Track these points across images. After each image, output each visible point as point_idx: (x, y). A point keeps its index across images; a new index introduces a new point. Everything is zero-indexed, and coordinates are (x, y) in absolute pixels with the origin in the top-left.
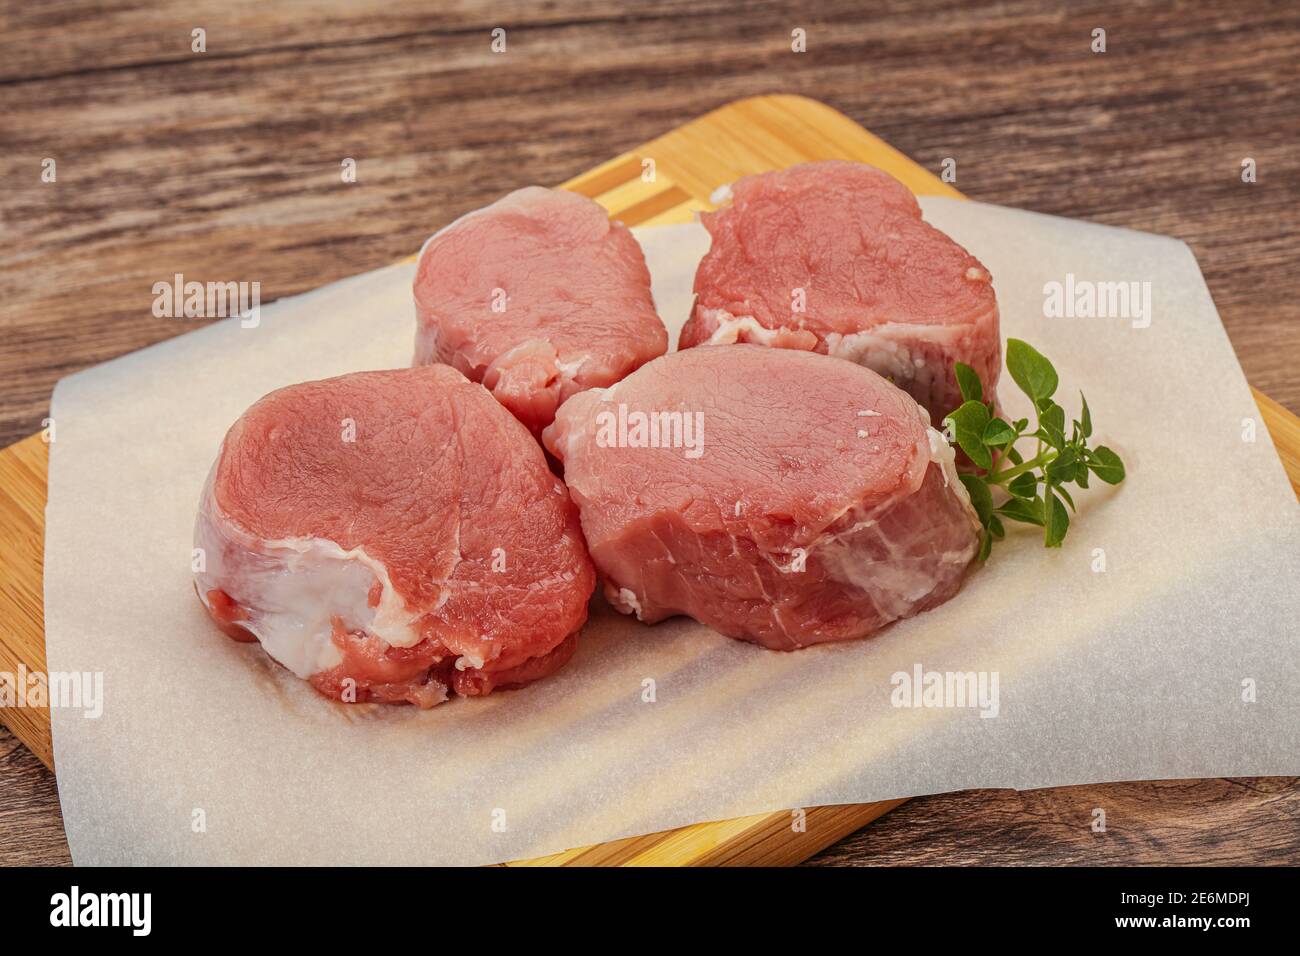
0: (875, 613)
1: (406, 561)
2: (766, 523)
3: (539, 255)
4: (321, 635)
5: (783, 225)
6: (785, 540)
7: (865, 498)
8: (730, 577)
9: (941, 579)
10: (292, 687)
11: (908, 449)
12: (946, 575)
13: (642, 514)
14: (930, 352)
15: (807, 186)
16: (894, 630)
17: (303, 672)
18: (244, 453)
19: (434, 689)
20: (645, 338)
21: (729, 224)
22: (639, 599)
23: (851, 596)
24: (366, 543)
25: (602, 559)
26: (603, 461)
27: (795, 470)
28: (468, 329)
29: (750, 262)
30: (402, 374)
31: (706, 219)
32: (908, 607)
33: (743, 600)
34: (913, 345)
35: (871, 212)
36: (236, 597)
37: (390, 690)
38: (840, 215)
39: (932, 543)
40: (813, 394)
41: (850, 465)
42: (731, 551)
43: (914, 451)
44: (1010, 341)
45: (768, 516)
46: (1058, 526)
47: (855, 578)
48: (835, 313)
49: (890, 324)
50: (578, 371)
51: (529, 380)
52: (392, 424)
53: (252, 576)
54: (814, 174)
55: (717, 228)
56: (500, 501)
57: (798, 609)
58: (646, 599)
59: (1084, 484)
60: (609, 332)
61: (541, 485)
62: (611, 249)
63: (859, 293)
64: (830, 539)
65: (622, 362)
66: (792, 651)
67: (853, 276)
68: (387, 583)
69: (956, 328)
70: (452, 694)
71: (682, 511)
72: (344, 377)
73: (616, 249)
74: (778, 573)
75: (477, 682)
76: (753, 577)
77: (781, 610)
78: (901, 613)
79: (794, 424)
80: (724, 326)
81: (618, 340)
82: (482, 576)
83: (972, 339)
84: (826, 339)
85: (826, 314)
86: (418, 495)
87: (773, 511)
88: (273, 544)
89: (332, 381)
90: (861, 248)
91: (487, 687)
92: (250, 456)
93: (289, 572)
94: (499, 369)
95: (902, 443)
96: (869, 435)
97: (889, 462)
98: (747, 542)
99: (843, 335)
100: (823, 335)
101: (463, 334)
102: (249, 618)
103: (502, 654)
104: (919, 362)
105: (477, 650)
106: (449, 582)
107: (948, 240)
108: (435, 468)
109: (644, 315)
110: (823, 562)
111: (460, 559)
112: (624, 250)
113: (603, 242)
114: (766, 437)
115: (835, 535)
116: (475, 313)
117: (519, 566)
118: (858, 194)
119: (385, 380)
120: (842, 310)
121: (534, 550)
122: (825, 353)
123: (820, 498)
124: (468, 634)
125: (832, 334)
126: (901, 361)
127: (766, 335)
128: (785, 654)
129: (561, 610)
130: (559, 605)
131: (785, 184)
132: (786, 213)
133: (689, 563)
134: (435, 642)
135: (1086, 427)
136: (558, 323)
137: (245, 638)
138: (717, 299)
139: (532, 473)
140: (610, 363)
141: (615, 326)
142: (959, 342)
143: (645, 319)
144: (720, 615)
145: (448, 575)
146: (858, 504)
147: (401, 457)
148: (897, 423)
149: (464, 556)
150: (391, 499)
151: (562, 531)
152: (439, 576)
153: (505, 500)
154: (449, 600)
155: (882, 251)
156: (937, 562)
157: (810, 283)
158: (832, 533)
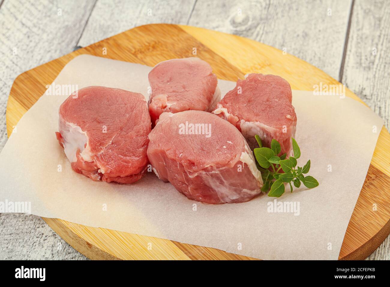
0: (218, 199)
1: (96, 139)
2: (187, 162)
3: (186, 75)
5: (251, 88)
6: (191, 169)
7: (217, 164)
8: (177, 174)
9: (242, 196)
10: (67, 163)
11: (234, 155)
12: (244, 195)
13: (158, 148)
14: (268, 134)
15: (266, 80)
16: (223, 205)
17: (71, 161)
19: (97, 177)
22: (157, 172)
23: (211, 191)
24: (88, 131)
26: (158, 131)
27: (203, 150)
30: (130, 93)
31: (238, 81)
32: (230, 200)
33: (180, 182)
34: (264, 130)
35: (276, 92)
36: (62, 135)
37: (86, 173)
39: (239, 184)
40: (221, 132)
41: (216, 154)
42: (177, 166)
43: (235, 157)
45: (188, 160)
47: (213, 187)
48: (246, 115)
49: (258, 122)
50: (171, 106)
51: (158, 105)
52: (119, 104)
53: (64, 131)
54: (271, 78)
55: (238, 84)
56: (130, 133)
57: (196, 189)
58: (159, 173)
60: (186, 100)
61: (144, 133)
63: (256, 112)
64: (204, 173)
65: (184, 108)
66: (193, 200)
68: (88, 143)
69: (274, 129)
70: (101, 180)
71: (167, 151)
72: (114, 88)
74: (189, 177)
76: (183, 176)
77: (191, 188)
78: (227, 202)
80: (220, 109)
81: (187, 102)
82: (114, 150)
83: (279, 134)
84: (241, 121)
85: (244, 113)
87: (190, 159)
88: (67, 123)
90: (266, 100)
91: (109, 180)
93: (70, 133)
95: (233, 153)
96: (226, 148)
97: (227, 157)
98: (181, 165)
99: (246, 121)
100: (240, 119)
102: (64, 142)
103: (111, 172)
104: (265, 136)
105: (103, 168)
106: (105, 149)
108: (120, 119)
109: (200, 99)
110: (202, 179)
111: (111, 143)
112: (209, 81)
113: (204, 77)
114: (201, 140)
115: (206, 172)
117: (125, 151)
118: (277, 87)
119: (125, 93)
120: (248, 114)
121: (132, 148)
123: (204, 160)
124: (104, 164)
125: (243, 120)
126: (261, 134)
127: (227, 115)
128: (190, 200)
129: (130, 166)
130: (130, 164)
131: (262, 78)
132: (255, 85)
133: (168, 166)
134: (95, 163)
135: (306, 170)
136: (176, 93)
137: (62, 147)
140: (180, 107)
141: (189, 99)
142: (275, 133)
143: (200, 100)
144: (175, 184)
145: (105, 147)
146: (215, 166)
147: (115, 113)
148: (235, 147)
149: (112, 143)
150: (104, 123)
151: (143, 146)
152: (103, 147)
153: (132, 133)
154: (102, 153)
155: (271, 103)
156: (241, 191)
157: (245, 105)
158: (205, 171)
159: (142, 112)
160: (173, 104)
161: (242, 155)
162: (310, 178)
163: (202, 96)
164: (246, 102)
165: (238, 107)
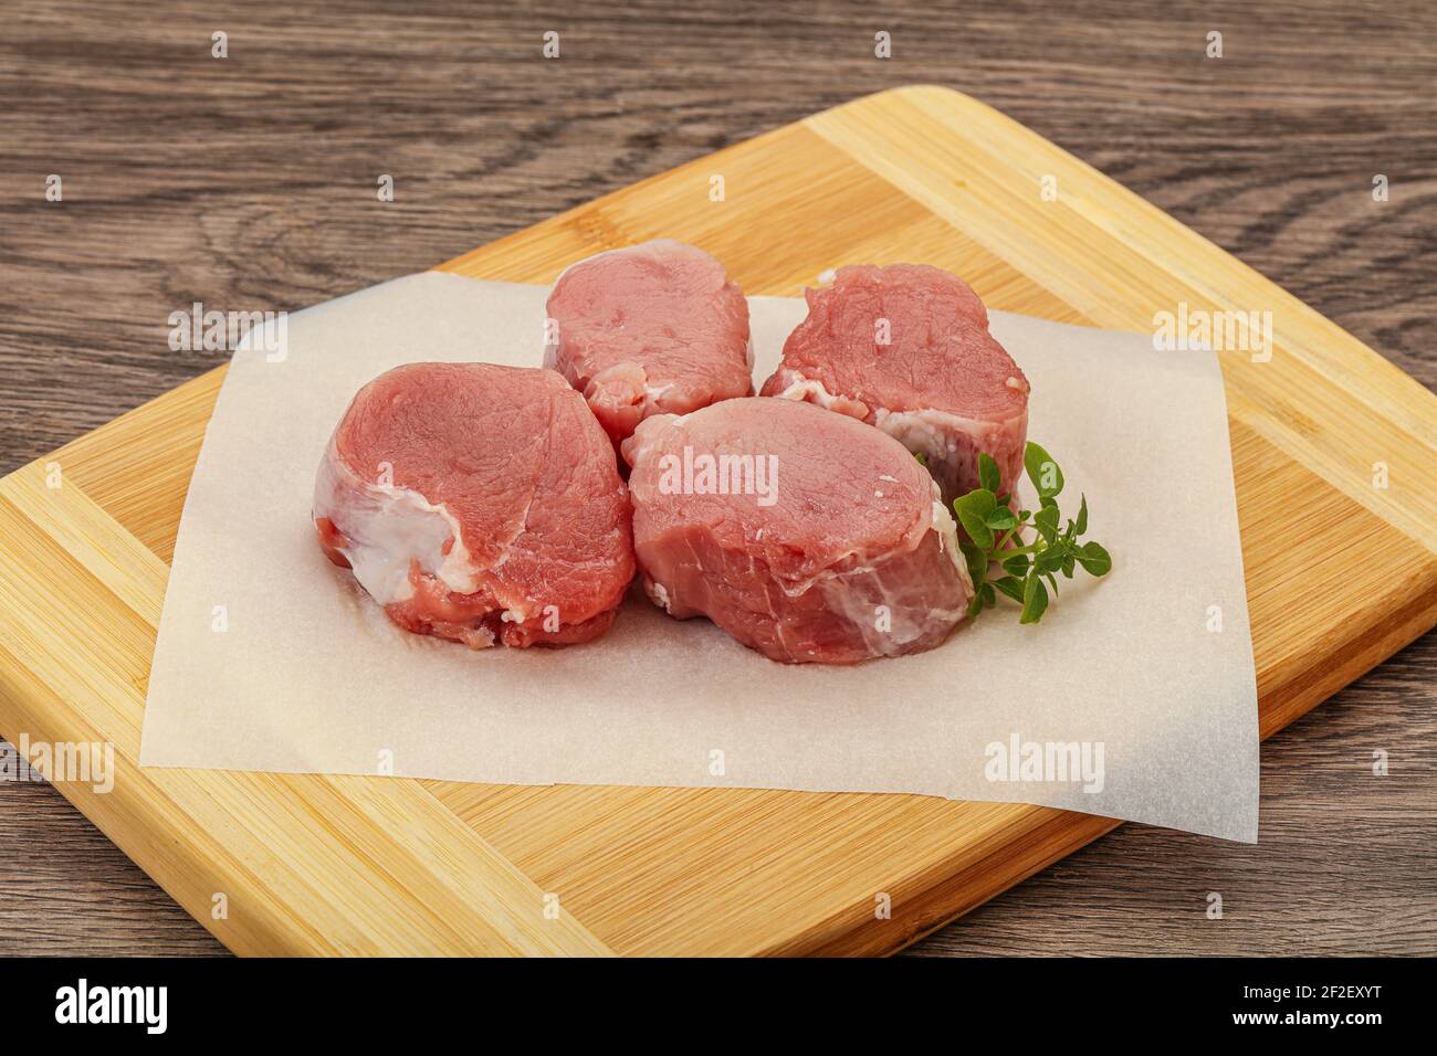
0: (864, 647)
1: (478, 523)
2: (781, 551)
3: (658, 295)
4: (401, 572)
5: (866, 311)
6: (794, 569)
7: (869, 547)
8: (745, 590)
9: (928, 630)
10: (371, 610)
11: (913, 515)
12: (932, 628)
13: (680, 524)
14: (962, 440)
15: (896, 283)
16: (878, 664)
17: (381, 600)
18: (368, 409)
19: (484, 635)
20: (727, 381)
21: (825, 302)
22: (669, 595)
23: (845, 628)
24: (449, 501)
25: (643, 556)
27: (815, 512)
28: (581, 345)
29: (832, 336)
30: (518, 372)
31: (809, 294)
32: (894, 648)
33: (753, 613)
34: (948, 432)
35: (943, 315)
36: (340, 527)
37: (446, 628)
38: (917, 312)
39: (923, 598)
40: (848, 453)
41: (862, 517)
42: (749, 569)
43: (918, 518)
44: (1029, 443)
45: (784, 546)
46: (1038, 607)
47: (851, 613)
48: (888, 392)
49: (932, 410)
50: (662, 395)
51: (618, 396)
52: (498, 411)
53: (354, 512)
54: (907, 274)
55: (815, 303)
56: (570, 490)
57: (798, 629)
58: (675, 597)
59: (1069, 574)
60: (696, 369)
61: (607, 484)
62: (720, 303)
63: (913, 381)
64: (832, 576)
65: (699, 396)
66: (789, 664)
67: (913, 364)
68: (458, 537)
69: (984, 423)
70: (498, 642)
71: (713, 527)
72: (469, 364)
73: (724, 303)
74: (785, 595)
75: (520, 635)
76: (763, 595)
77: (783, 628)
78: (887, 652)
79: (825, 475)
80: (797, 385)
81: (702, 377)
82: (539, 548)
83: (999, 436)
84: (876, 413)
85: (881, 391)
86: (503, 472)
87: (788, 542)
88: (373, 487)
89: (456, 365)
90: (926, 343)
91: (527, 641)
92: (373, 413)
93: (383, 514)
94: (597, 383)
95: (910, 508)
96: (884, 497)
97: (894, 521)
98: (762, 564)
99: (891, 412)
100: (874, 408)
101: (578, 349)
102: (347, 547)
103: (542, 615)
104: (952, 447)
105: (520, 607)
106: (510, 547)
107: (1002, 351)
108: (521, 454)
110: (824, 594)
111: (524, 530)
112: (731, 306)
113: (715, 296)
114: (799, 481)
115: (837, 573)
116: (591, 332)
117: (572, 546)
118: (938, 298)
119: (502, 373)
120: (895, 390)
121: (588, 536)
122: (873, 424)
123: (829, 540)
124: (517, 593)
125: (882, 409)
126: (937, 443)
127: (827, 399)
128: (782, 665)
129: (598, 589)
130: (597, 584)
131: (882, 278)
132: (873, 301)
133: (714, 573)
134: (488, 595)
135: (1081, 525)
136: (656, 354)
137: (341, 563)
138: (797, 362)
139: (601, 473)
140: (690, 395)
141: (704, 366)
142: (987, 436)
143: (729, 364)
144: (733, 622)
145: (510, 542)
146: (861, 551)
147: (498, 439)
148: (909, 492)
149: (528, 529)
150: (480, 471)
151: (615, 525)
152: (503, 541)
153: (574, 491)
154: (507, 562)
155: (943, 348)
156: (926, 615)
157: (874, 364)
158: (835, 571)
159: (580, 425)
160: (667, 387)
161: (934, 511)
162: (1093, 548)
163: (731, 352)
164: (871, 355)
165: (853, 372)
